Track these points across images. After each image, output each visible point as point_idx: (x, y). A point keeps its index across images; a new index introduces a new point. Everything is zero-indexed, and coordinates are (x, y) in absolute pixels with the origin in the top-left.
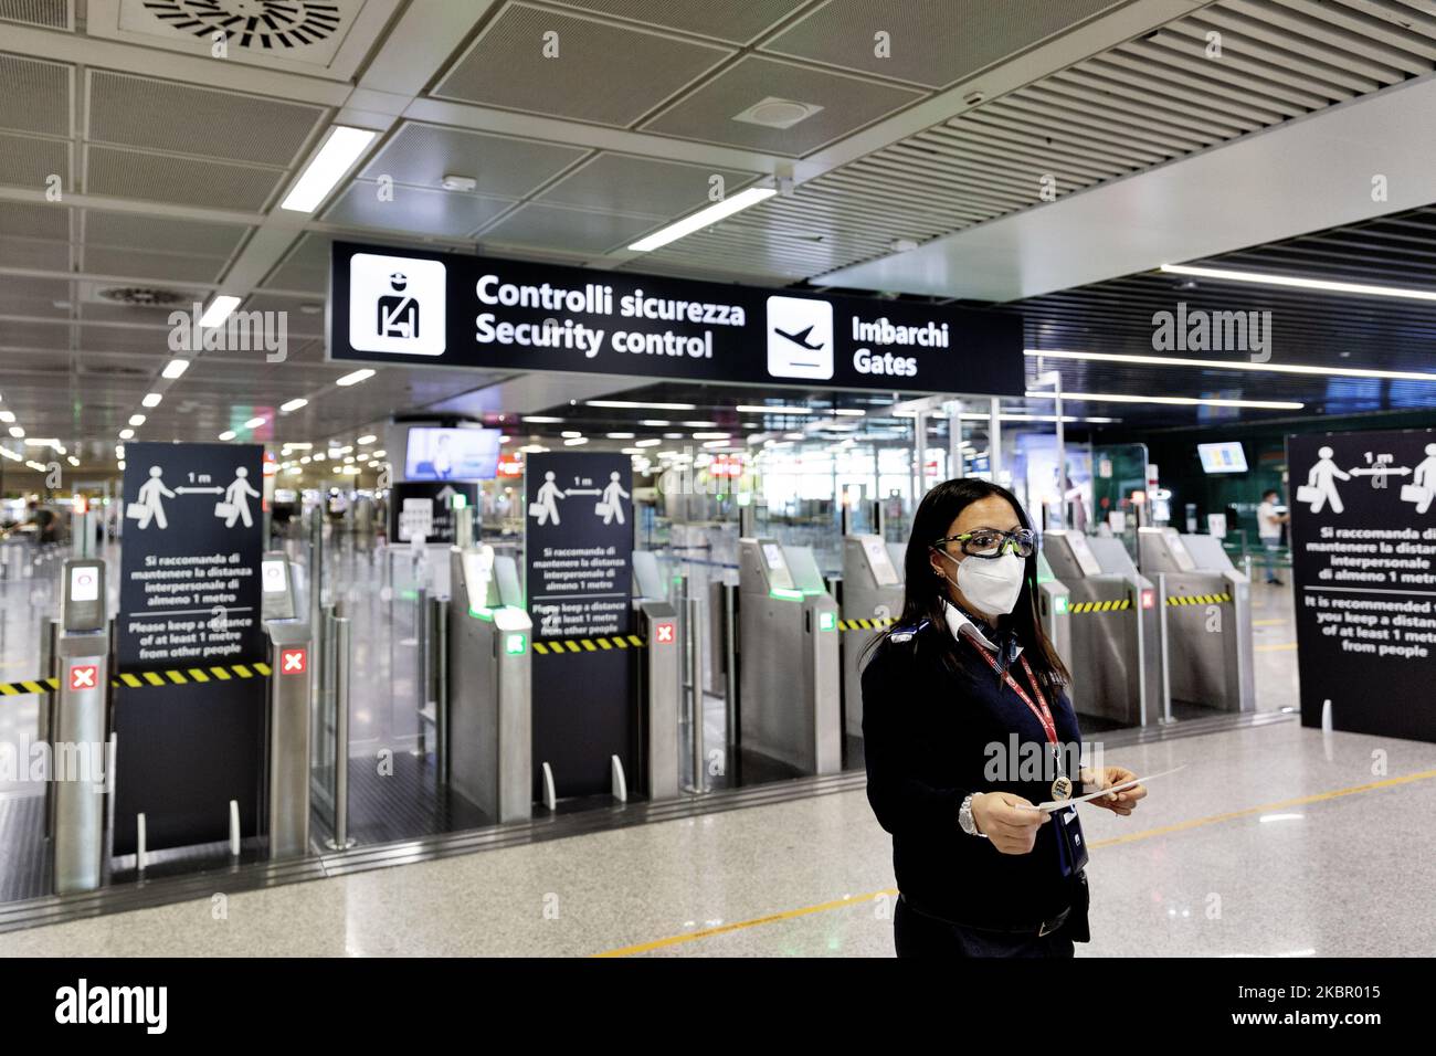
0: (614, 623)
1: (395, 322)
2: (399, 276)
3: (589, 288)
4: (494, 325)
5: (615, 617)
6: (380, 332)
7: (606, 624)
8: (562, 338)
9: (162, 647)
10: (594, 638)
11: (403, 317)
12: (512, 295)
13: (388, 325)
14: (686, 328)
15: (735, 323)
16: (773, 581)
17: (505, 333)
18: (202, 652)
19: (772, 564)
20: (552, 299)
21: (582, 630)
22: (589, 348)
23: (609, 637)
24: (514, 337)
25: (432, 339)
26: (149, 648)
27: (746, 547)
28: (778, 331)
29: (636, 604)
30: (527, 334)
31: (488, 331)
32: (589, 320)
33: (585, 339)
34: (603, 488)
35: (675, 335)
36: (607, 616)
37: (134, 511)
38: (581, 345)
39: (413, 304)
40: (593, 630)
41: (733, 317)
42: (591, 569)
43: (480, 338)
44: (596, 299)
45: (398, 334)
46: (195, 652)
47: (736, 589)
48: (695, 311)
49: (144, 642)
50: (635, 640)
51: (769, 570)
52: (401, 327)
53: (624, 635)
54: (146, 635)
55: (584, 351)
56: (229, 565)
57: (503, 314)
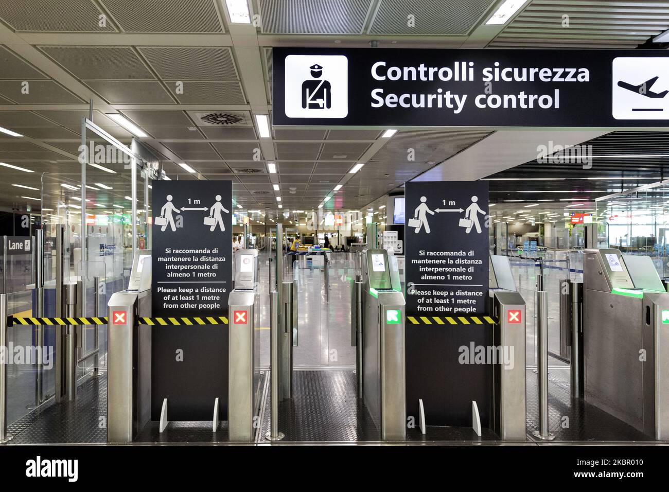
0: (474, 306)
1: (314, 99)
2: (316, 67)
3: (457, 64)
4: (383, 96)
5: (474, 302)
6: (304, 106)
7: (467, 306)
8: (435, 101)
9: (175, 302)
10: (455, 316)
11: (319, 95)
12: (396, 73)
13: (309, 101)
14: (537, 87)
15: (581, 80)
16: (614, 282)
17: (390, 101)
18: (198, 306)
19: (613, 268)
20: (426, 74)
21: (448, 309)
22: (456, 107)
23: (468, 316)
24: (398, 103)
25: (339, 107)
26: (168, 302)
27: (589, 255)
28: (621, 84)
29: (491, 293)
30: (407, 101)
31: (378, 100)
32: (455, 87)
33: (453, 101)
34: (465, 209)
35: (527, 93)
36: (468, 300)
37: (159, 221)
38: (449, 105)
39: (327, 85)
40: (456, 310)
41: (579, 76)
42: (454, 266)
43: (373, 105)
44: (463, 71)
45: (316, 106)
46: (193, 306)
47: (580, 286)
48: (544, 74)
49: (166, 298)
50: (489, 320)
51: (611, 272)
52: (319, 101)
53: (480, 315)
54: (166, 294)
55: (452, 110)
56: (212, 255)
57: (389, 87)
